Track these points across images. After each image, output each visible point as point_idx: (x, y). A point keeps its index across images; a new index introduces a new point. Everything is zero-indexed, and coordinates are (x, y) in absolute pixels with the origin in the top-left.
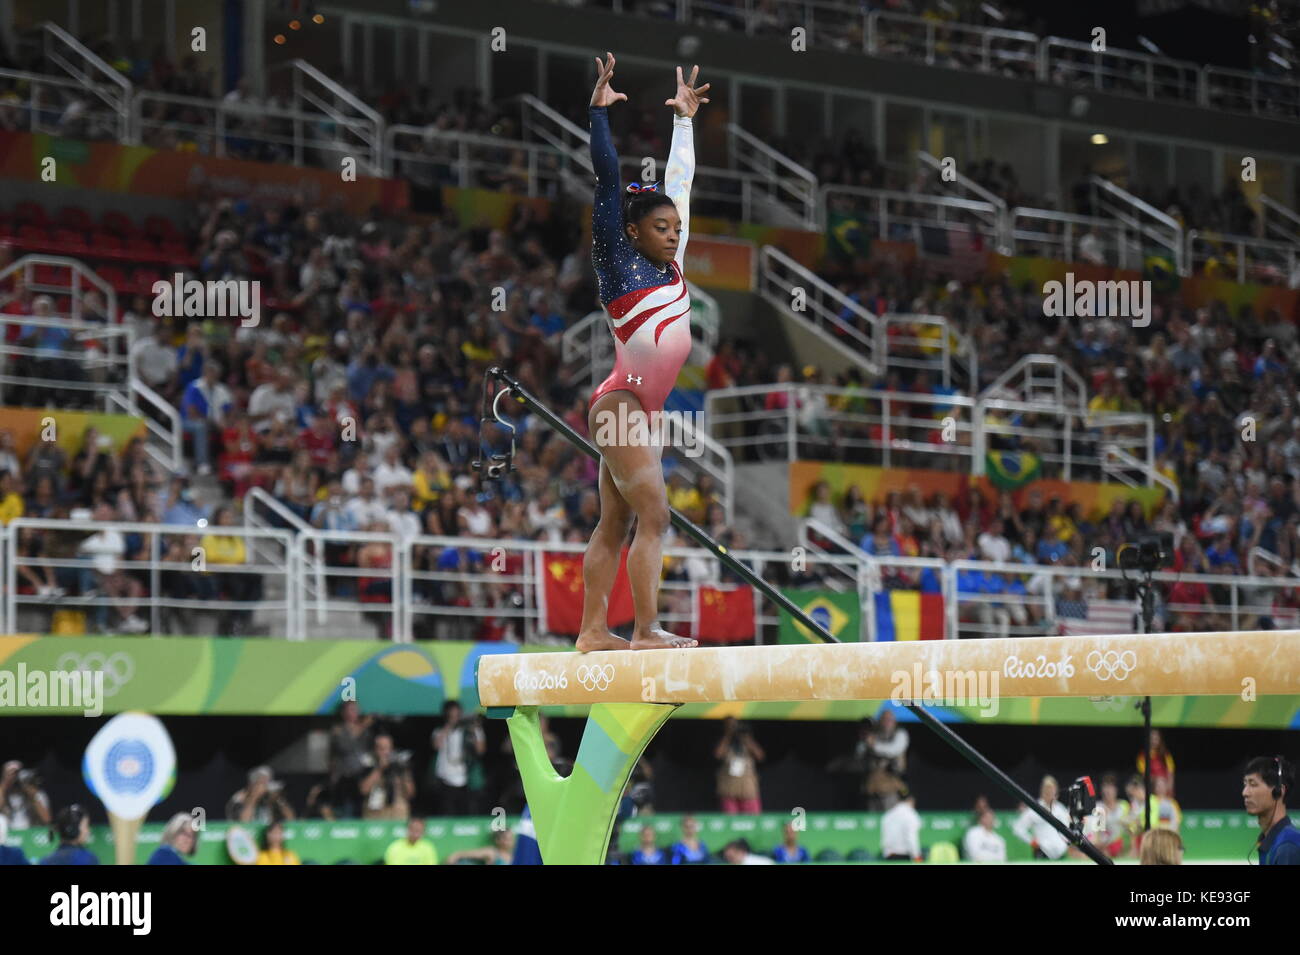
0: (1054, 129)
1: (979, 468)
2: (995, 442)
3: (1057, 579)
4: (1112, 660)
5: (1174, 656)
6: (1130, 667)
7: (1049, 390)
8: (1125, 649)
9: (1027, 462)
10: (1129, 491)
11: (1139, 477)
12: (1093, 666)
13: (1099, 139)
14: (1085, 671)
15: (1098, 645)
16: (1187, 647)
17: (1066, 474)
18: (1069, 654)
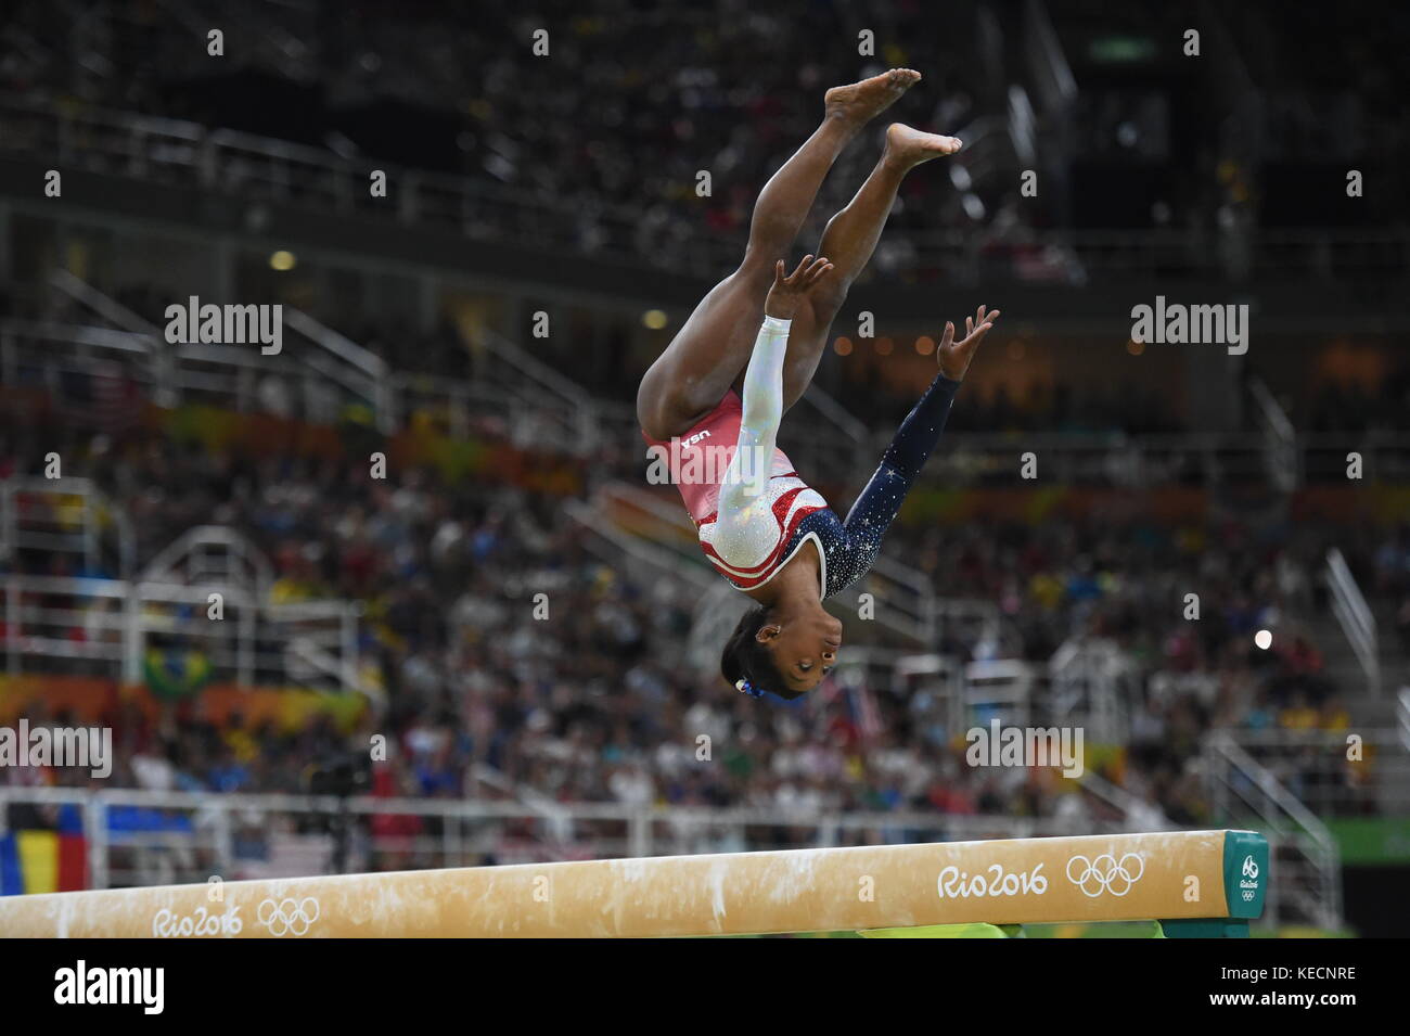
0: (225, 249)
1: (133, 673)
2: (155, 640)
3: (234, 814)
4: (289, 909)
5: (365, 902)
6: (311, 917)
7: (222, 575)
8: (305, 894)
9: (195, 665)
10: (322, 699)
11: (333, 682)
12: (266, 918)
13: (282, 261)
14: (256, 925)
15: (272, 891)
16: (381, 890)
17: (244, 682)
18: (236, 904)
